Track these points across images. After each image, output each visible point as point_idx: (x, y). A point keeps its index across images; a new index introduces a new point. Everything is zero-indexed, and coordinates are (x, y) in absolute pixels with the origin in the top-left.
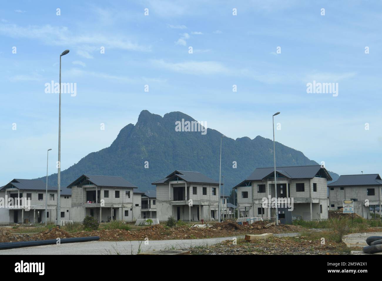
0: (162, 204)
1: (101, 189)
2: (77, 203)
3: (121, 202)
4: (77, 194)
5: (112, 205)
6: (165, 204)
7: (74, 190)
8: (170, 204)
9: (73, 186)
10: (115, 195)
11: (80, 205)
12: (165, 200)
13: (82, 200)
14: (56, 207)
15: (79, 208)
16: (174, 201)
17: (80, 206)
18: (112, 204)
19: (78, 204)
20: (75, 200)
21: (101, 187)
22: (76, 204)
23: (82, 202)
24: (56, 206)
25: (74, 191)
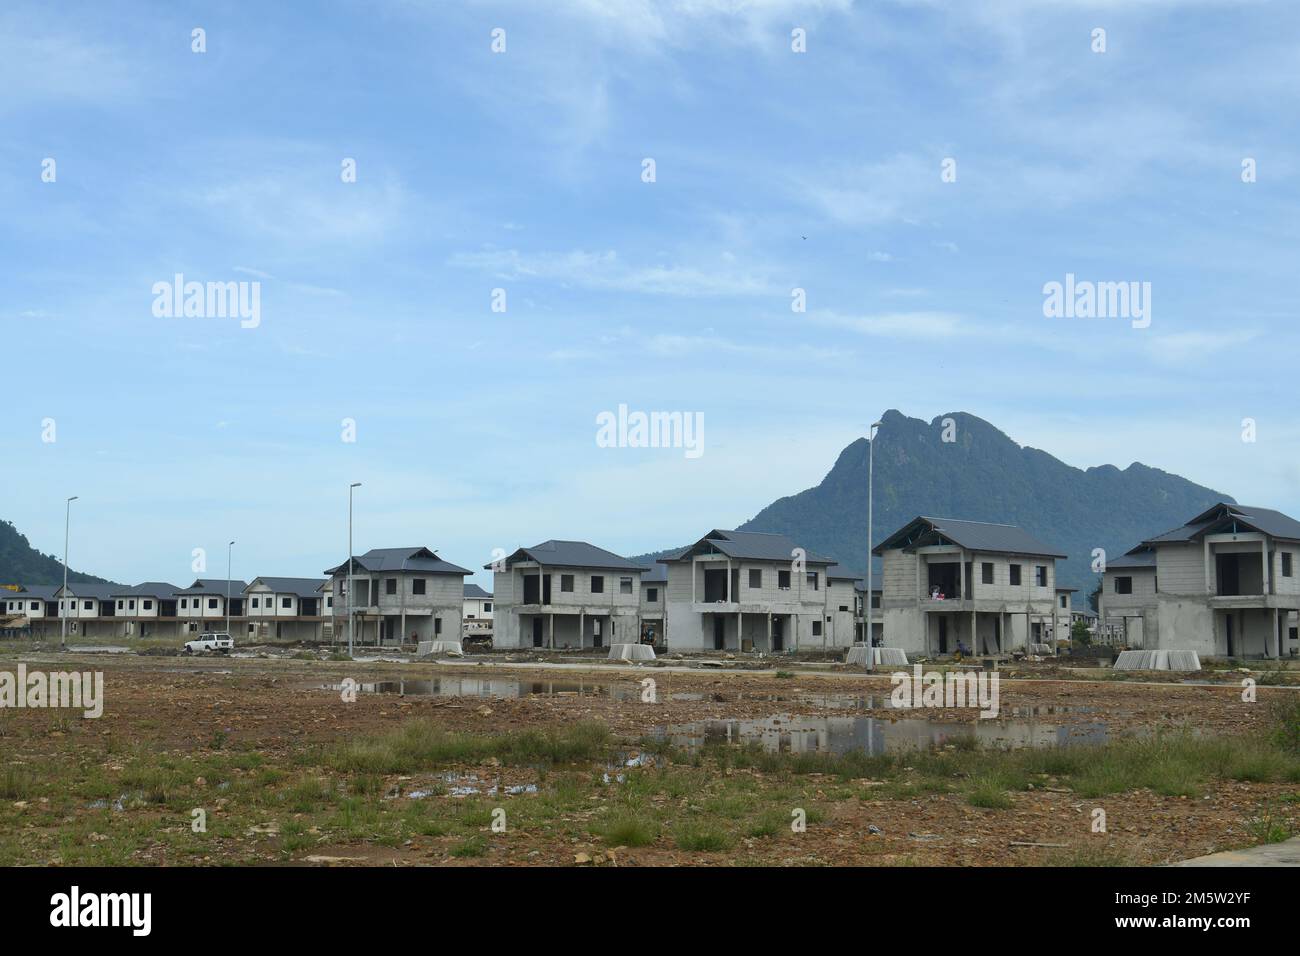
0: (1176, 605)
1: (973, 560)
2: (900, 598)
3: (1026, 599)
4: (901, 572)
5: (1003, 606)
6: (1187, 605)
7: (889, 560)
8: (1209, 606)
9: (887, 549)
10: (1009, 578)
11: (910, 603)
12: (1189, 593)
13: (918, 589)
14: (823, 608)
15: (906, 612)
16: (1219, 594)
17: (909, 606)
18: (1002, 603)
19: (903, 601)
20: (895, 588)
21: (974, 553)
22: (895, 601)
23: (919, 595)
24: (822, 604)
25: (889, 563)
